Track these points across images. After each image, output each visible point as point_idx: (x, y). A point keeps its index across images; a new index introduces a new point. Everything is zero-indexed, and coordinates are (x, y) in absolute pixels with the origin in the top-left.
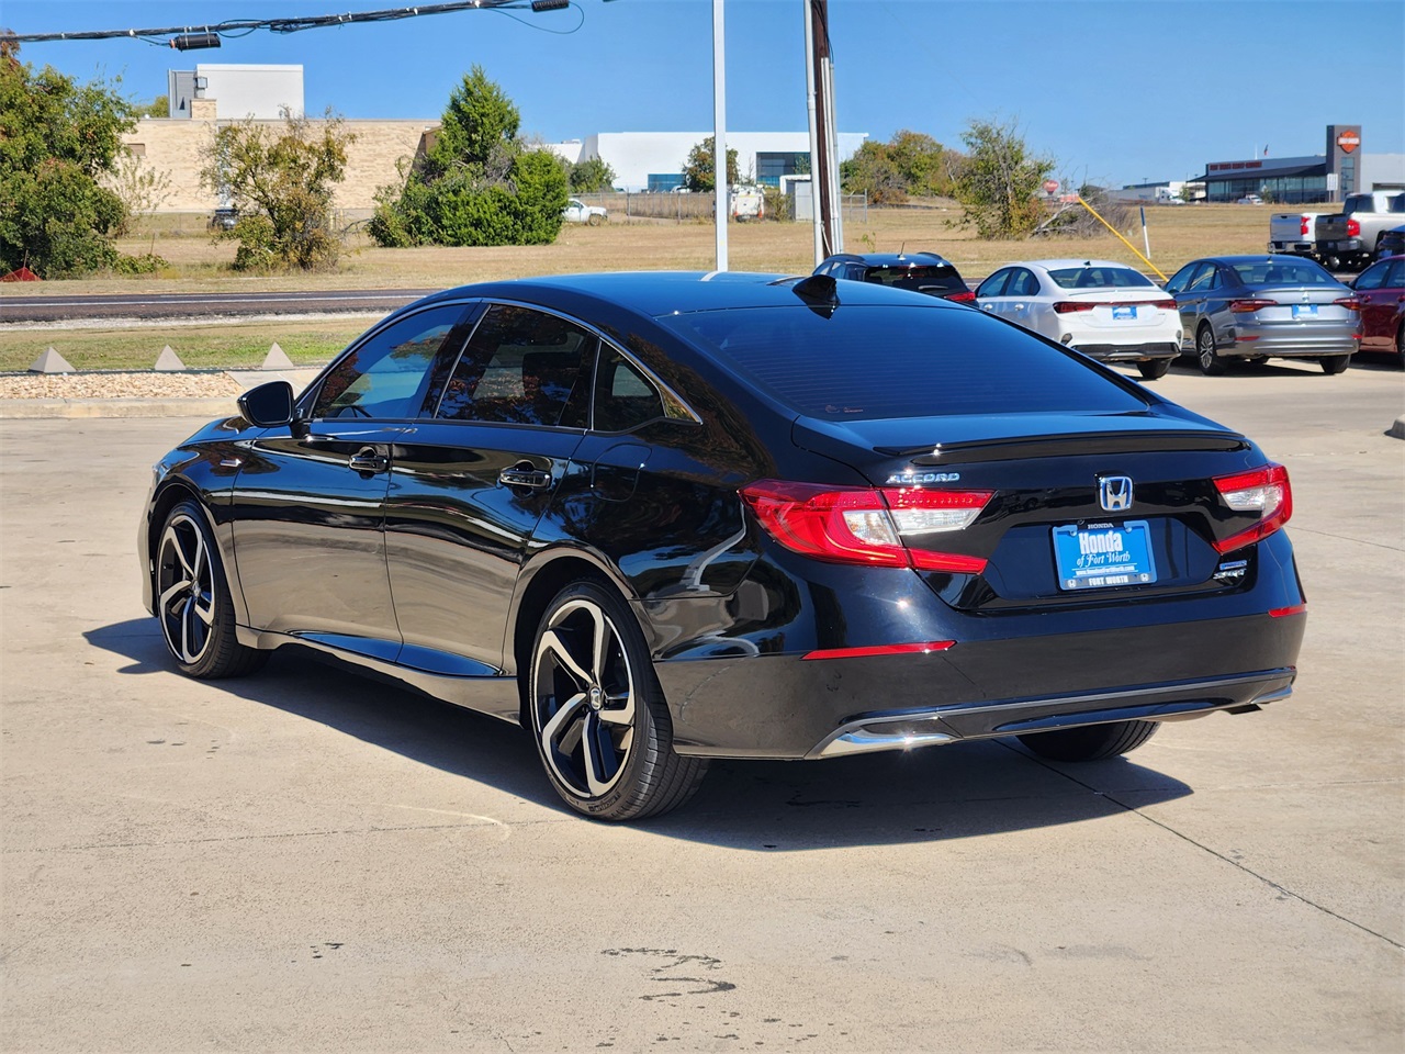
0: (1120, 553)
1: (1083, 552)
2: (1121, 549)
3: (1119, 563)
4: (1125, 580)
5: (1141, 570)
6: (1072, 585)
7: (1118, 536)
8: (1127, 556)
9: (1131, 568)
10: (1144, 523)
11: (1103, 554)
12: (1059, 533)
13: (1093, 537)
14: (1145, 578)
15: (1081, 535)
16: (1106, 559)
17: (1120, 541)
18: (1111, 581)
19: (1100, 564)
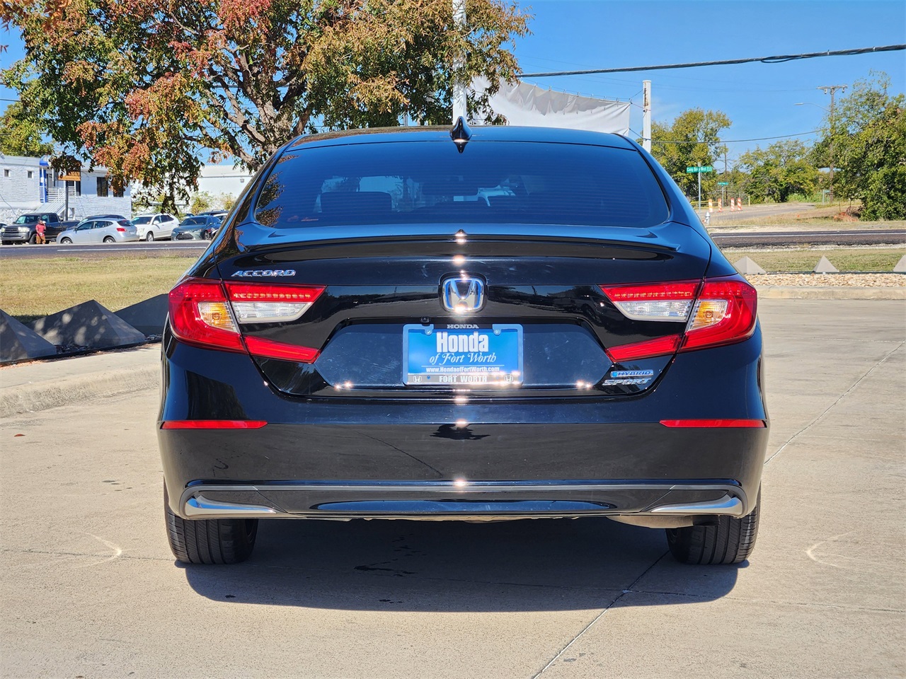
0: (484, 354)
1: (439, 350)
2: (486, 349)
3: (482, 363)
7: (485, 337)
8: (493, 357)
10: (519, 327)
11: (463, 353)
12: (410, 331)
13: (454, 337)
15: (439, 335)
17: (486, 343)
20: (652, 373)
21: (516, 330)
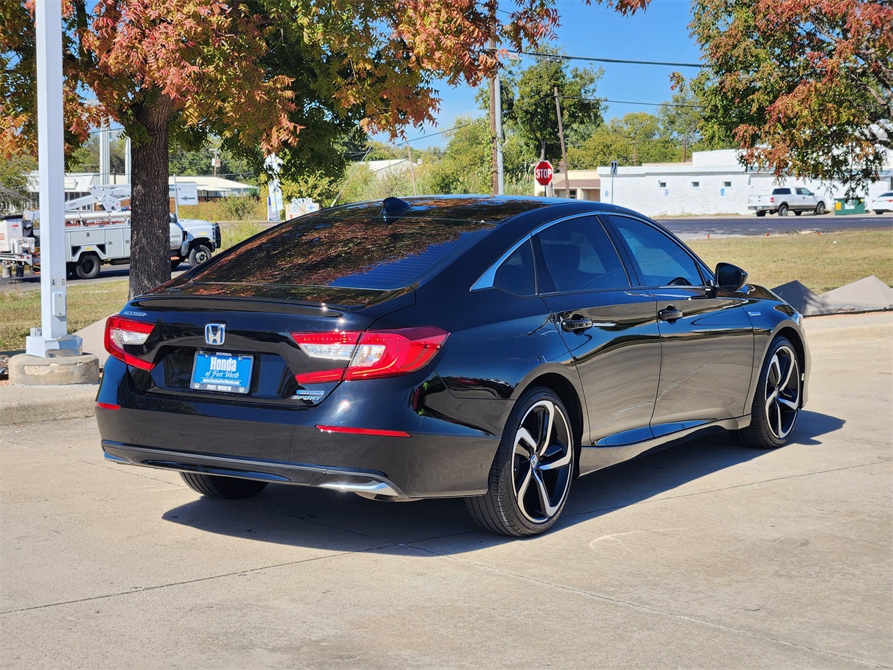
0: (233, 373)
1: (211, 368)
2: (235, 370)
3: (231, 378)
4: (229, 389)
5: (242, 385)
6: (197, 386)
7: (235, 361)
9: (237, 383)
14: (242, 390)
15: (212, 358)
16: (224, 375)
17: (235, 365)
18: (220, 388)
19: (220, 377)
20: (322, 393)
21: (250, 359)
